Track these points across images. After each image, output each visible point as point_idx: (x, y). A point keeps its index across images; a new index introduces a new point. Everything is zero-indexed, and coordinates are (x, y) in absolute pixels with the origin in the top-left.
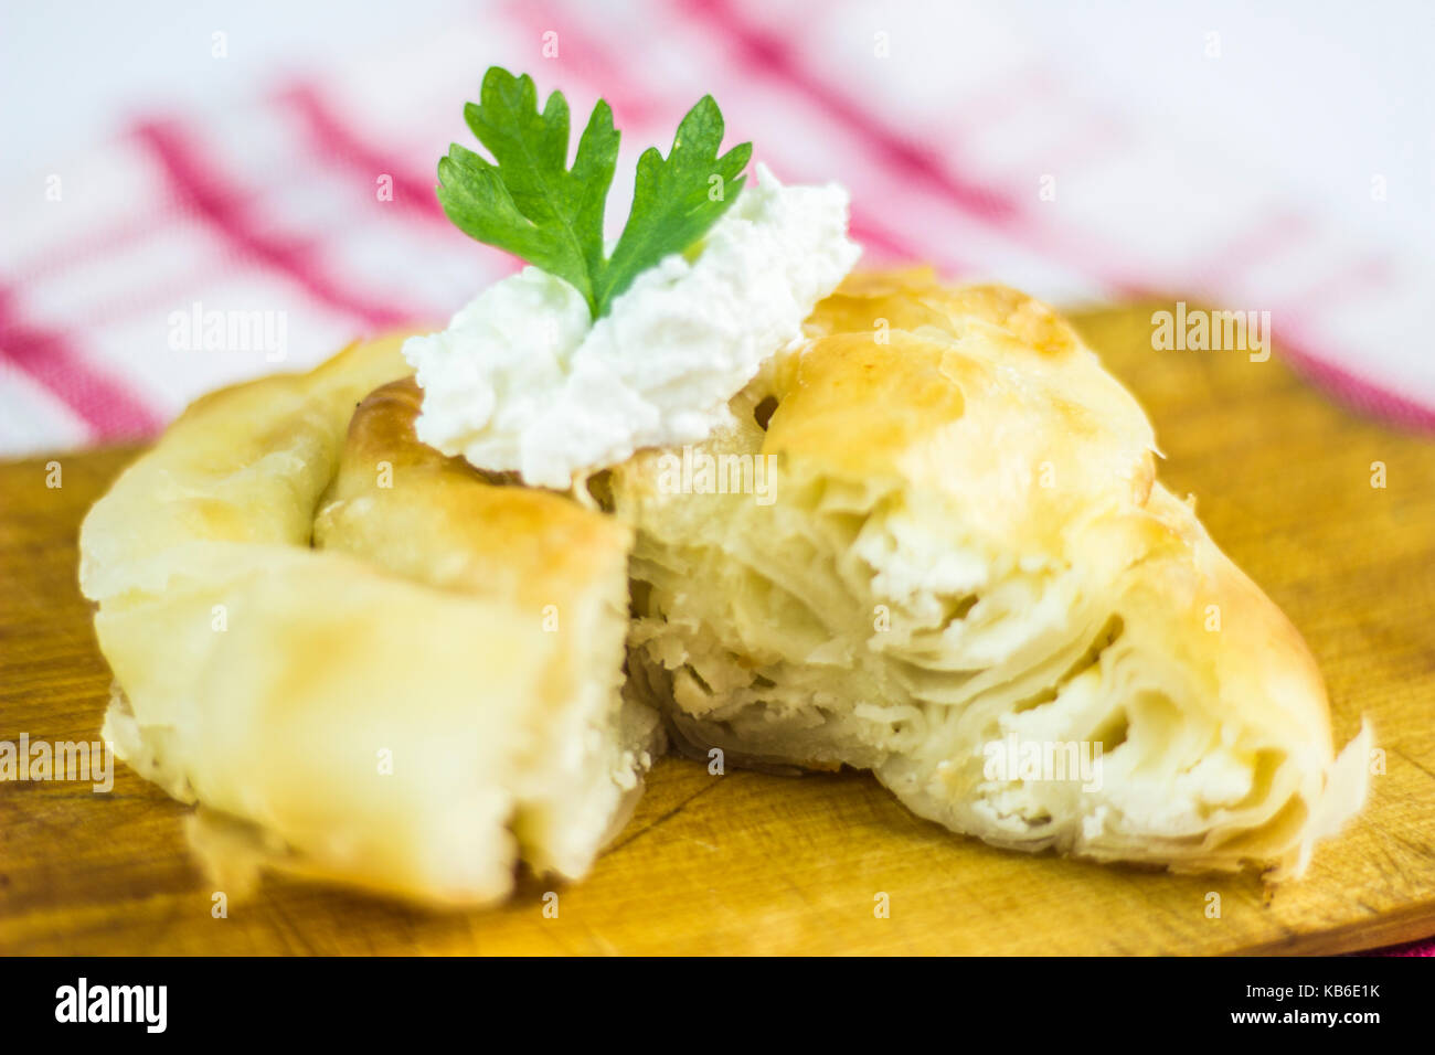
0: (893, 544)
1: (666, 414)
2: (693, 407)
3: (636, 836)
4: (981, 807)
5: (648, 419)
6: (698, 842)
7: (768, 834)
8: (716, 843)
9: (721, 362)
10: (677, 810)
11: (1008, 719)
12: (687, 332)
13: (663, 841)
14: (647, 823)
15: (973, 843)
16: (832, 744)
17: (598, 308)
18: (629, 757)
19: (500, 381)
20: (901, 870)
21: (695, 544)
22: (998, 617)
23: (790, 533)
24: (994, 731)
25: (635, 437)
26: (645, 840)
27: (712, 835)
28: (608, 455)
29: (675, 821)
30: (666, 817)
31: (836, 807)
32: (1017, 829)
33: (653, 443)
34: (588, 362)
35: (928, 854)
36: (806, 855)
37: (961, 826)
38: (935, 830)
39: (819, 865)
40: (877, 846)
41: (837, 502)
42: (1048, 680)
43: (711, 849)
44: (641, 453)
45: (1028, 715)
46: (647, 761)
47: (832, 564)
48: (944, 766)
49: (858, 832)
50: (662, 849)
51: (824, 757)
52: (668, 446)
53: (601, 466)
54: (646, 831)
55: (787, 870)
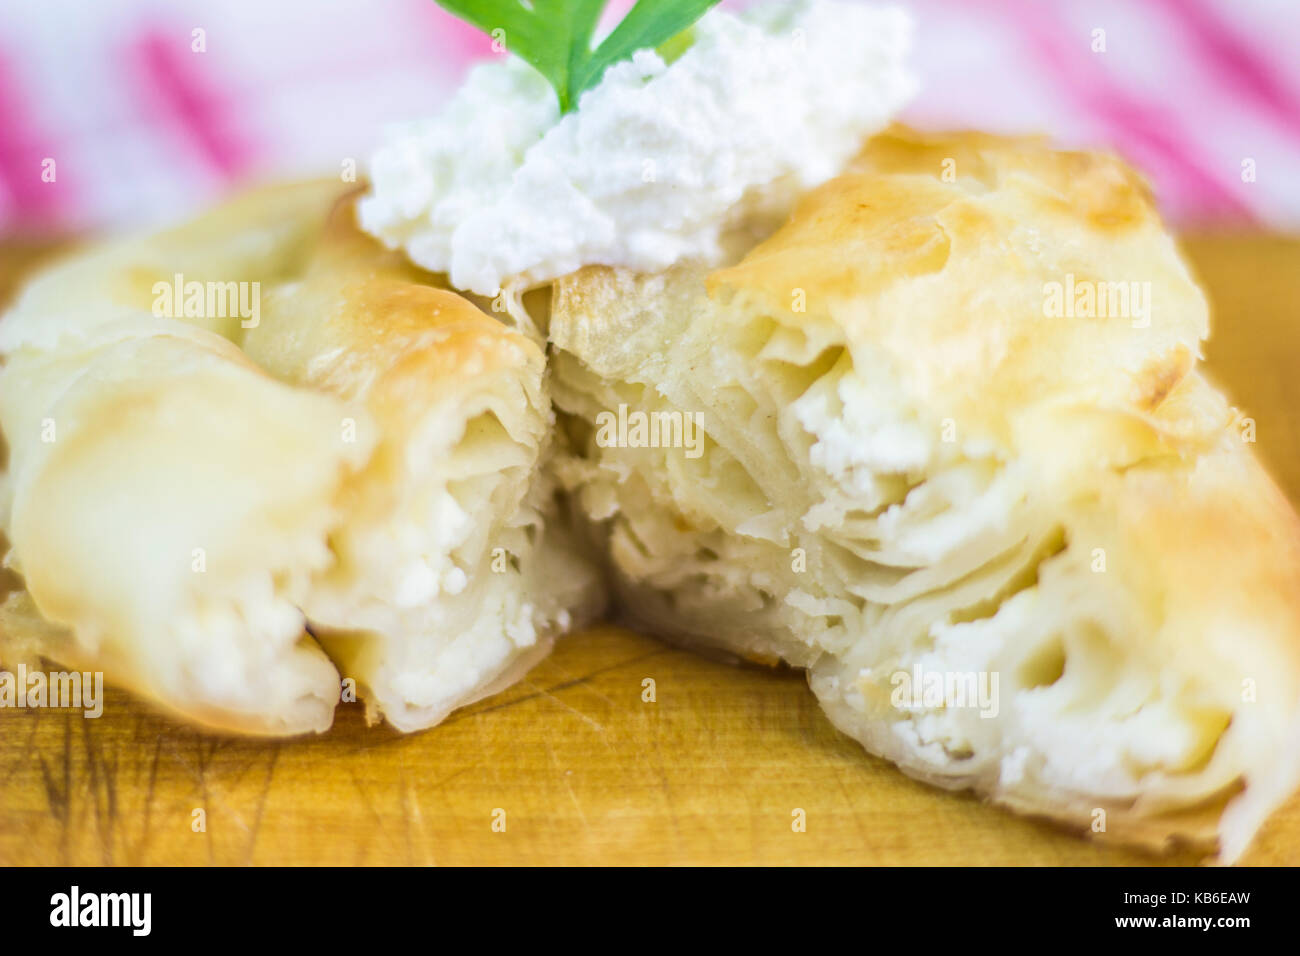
0: (838, 408)
1: (626, 229)
2: (656, 225)
3: (521, 700)
4: (903, 729)
5: (604, 232)
6: (585, 718)
7: (669, 722)
8: (605, 722)
9: (687, 176)
10: (585, 680)
11: (941, 630)
12: (651, 137)
13: (549, 710)
14: (540, 689)
15: (888, 768)
16: (769, 634)
17: (568, 103)
18: (527, 610)
19: (444, 169)
20: (795, 785)
21: (630, 380)
22: (940, 508)
23: (727, 380)
24: (927, 642)
25: (583, 249)
26: (530, 706)
27: (607, 712)
28: (546, 264)
29: (577, 691)
30: (565, 686)
31: (762, 707)
32: (936, 760)
33: (606, 261)
34: (540, 161)
35: (836, 773)
36: (698, 752)
37: (879, 748)
38: (853, 748)
39: (706, 765)
40: (785, 756)
41: (779, 349)
42: (987, 589)
43: (597, 727)
44: (589, 270)
45: (965, 630)
46: (564, 620)
47: (772, 423)
48: (865, 673)
49: (772, 737)
50: (541, 719)
51: (760, 648)
52: (623, 267)
53: (540, 278)
54: (535, 696)
55: (668, 764)
